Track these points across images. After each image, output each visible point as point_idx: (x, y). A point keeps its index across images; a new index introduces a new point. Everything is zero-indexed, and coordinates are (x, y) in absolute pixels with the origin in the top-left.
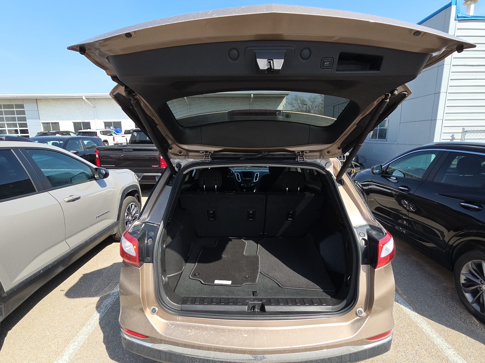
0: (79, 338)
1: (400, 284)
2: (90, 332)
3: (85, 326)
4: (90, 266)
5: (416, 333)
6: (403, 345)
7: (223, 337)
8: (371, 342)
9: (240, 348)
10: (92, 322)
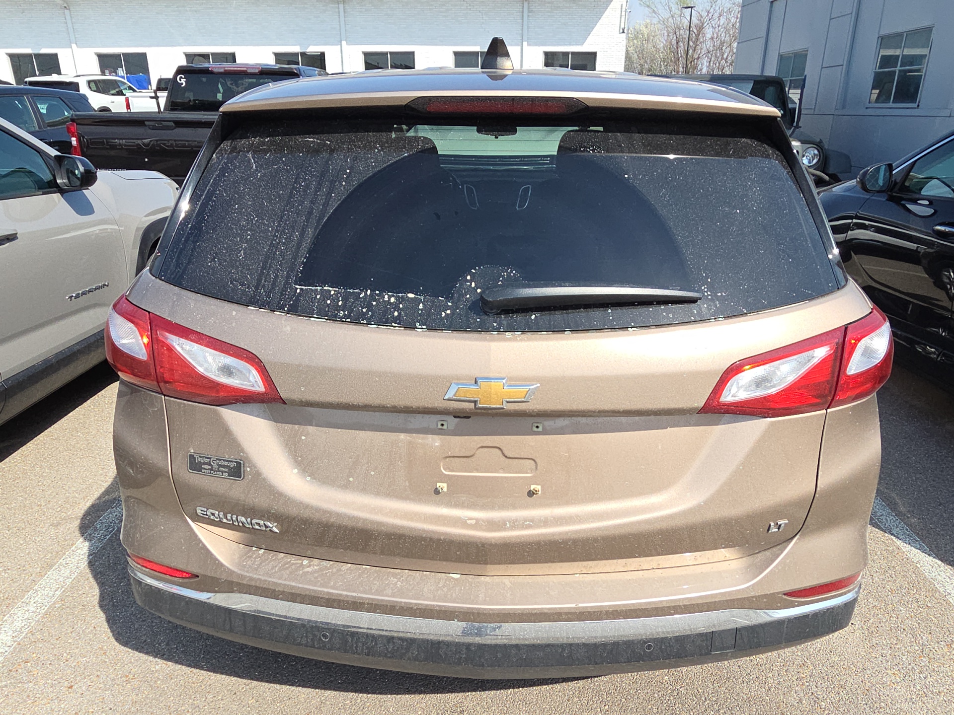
0: (39, 596)
1: (904, 490)
2: (68, 584)
3: (54, 568)
4: (68, 430)
5: (929, 605)
6: (888, 632)
7: (395, 579)
8: (796, 602)
9: (437, 606)
10: (73, 560)
